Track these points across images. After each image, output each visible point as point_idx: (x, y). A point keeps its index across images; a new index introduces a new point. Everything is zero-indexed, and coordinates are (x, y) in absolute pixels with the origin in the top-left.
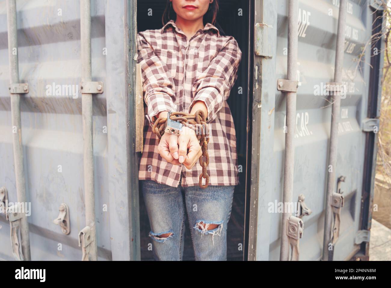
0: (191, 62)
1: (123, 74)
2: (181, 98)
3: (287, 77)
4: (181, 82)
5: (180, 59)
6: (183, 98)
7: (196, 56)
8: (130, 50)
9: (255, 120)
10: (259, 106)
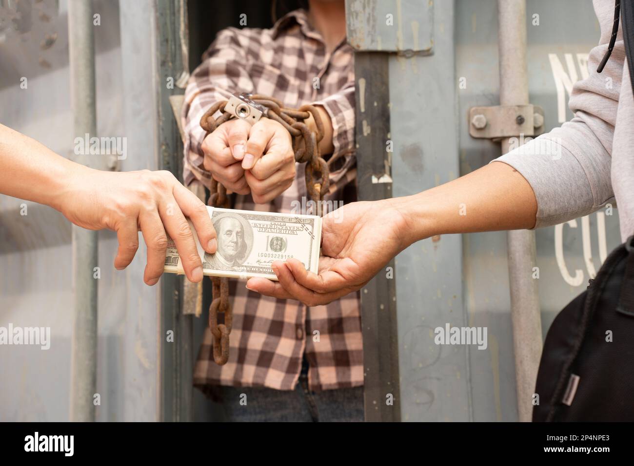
10: (379, 179)
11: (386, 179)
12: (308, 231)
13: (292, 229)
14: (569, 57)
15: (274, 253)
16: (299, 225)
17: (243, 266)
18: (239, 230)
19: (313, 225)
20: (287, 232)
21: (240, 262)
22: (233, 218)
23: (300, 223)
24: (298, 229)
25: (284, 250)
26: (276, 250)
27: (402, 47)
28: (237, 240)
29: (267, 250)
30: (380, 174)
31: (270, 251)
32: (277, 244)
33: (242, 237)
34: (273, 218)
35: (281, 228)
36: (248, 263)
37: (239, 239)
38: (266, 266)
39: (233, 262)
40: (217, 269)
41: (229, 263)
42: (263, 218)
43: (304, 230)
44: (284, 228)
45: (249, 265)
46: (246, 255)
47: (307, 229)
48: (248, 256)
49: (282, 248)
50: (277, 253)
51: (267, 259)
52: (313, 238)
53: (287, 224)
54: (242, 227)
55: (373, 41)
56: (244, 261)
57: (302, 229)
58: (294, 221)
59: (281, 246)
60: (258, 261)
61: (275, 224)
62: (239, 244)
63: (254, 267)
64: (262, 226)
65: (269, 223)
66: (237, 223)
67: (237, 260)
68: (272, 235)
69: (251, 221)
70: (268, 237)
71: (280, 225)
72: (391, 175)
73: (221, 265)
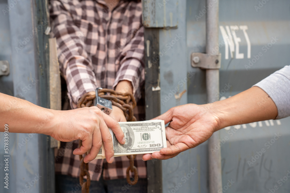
0: (113, 39)
1: (32, 53)
2: (102, 81)
3: (204, 50)
4: (102, 62)
5: (102, 34)
6: (105, 80)
7: (119, 30)
8: (39, 23)
9: (149, 106)
10: (155, 88)
11: (158, 88)
12: (159, 128)
13: (151, 128)
14: (227, 27)
15: (145, 141)
16: (155, 126)
17: (132, 150)
18: (127, 132)
19: (161, 125)
20: (149, 130)
21: (130, 147)
22: (123, 126)
23: (154, 125)
24: (154, 128)
25: (149, 139)
26: (146, 140)
27: (166, 25)
28: (127, 137)
29: (141, 140)
30: (156, 86)
31: (143, 141)
32: (146, 137)
33: (129, 135)
34: (142, 125)
35: (146, 128)
36: (134, 148)
37: (128, 136)
38: (142, 148)
39: (127, 148)
40: (120, 153)
41: (125, 149)
42: (137, 125)
43: (157, 128)
44: (148, 128)
45: (134, 149)
46: (132, 144)
47: (158, 127)
48: (133, 145)
49: (148, 138)
50: (147, 141)
51: (142, 145)
52: (162, 131)
53: (149, 126)
54: (128, 131)
55: (154, 23)
56: (132, 147)
57: (156, 128)
58: (152, 124)
59: (148, 137)
60: (138, 146)
61: (143, 127)
62: (128, 139)
63: (137, 149)
64: (137, 129)
65: (140, 127)
66: (126, 129)
67: (129, 147)
68: (143, 133)
69: (132, 127)
70: (141, 134)
71: (146, 127)
72: (160, 86)
73: (121, 150)
